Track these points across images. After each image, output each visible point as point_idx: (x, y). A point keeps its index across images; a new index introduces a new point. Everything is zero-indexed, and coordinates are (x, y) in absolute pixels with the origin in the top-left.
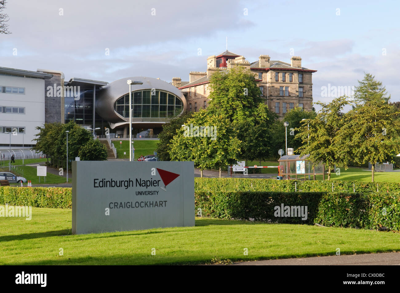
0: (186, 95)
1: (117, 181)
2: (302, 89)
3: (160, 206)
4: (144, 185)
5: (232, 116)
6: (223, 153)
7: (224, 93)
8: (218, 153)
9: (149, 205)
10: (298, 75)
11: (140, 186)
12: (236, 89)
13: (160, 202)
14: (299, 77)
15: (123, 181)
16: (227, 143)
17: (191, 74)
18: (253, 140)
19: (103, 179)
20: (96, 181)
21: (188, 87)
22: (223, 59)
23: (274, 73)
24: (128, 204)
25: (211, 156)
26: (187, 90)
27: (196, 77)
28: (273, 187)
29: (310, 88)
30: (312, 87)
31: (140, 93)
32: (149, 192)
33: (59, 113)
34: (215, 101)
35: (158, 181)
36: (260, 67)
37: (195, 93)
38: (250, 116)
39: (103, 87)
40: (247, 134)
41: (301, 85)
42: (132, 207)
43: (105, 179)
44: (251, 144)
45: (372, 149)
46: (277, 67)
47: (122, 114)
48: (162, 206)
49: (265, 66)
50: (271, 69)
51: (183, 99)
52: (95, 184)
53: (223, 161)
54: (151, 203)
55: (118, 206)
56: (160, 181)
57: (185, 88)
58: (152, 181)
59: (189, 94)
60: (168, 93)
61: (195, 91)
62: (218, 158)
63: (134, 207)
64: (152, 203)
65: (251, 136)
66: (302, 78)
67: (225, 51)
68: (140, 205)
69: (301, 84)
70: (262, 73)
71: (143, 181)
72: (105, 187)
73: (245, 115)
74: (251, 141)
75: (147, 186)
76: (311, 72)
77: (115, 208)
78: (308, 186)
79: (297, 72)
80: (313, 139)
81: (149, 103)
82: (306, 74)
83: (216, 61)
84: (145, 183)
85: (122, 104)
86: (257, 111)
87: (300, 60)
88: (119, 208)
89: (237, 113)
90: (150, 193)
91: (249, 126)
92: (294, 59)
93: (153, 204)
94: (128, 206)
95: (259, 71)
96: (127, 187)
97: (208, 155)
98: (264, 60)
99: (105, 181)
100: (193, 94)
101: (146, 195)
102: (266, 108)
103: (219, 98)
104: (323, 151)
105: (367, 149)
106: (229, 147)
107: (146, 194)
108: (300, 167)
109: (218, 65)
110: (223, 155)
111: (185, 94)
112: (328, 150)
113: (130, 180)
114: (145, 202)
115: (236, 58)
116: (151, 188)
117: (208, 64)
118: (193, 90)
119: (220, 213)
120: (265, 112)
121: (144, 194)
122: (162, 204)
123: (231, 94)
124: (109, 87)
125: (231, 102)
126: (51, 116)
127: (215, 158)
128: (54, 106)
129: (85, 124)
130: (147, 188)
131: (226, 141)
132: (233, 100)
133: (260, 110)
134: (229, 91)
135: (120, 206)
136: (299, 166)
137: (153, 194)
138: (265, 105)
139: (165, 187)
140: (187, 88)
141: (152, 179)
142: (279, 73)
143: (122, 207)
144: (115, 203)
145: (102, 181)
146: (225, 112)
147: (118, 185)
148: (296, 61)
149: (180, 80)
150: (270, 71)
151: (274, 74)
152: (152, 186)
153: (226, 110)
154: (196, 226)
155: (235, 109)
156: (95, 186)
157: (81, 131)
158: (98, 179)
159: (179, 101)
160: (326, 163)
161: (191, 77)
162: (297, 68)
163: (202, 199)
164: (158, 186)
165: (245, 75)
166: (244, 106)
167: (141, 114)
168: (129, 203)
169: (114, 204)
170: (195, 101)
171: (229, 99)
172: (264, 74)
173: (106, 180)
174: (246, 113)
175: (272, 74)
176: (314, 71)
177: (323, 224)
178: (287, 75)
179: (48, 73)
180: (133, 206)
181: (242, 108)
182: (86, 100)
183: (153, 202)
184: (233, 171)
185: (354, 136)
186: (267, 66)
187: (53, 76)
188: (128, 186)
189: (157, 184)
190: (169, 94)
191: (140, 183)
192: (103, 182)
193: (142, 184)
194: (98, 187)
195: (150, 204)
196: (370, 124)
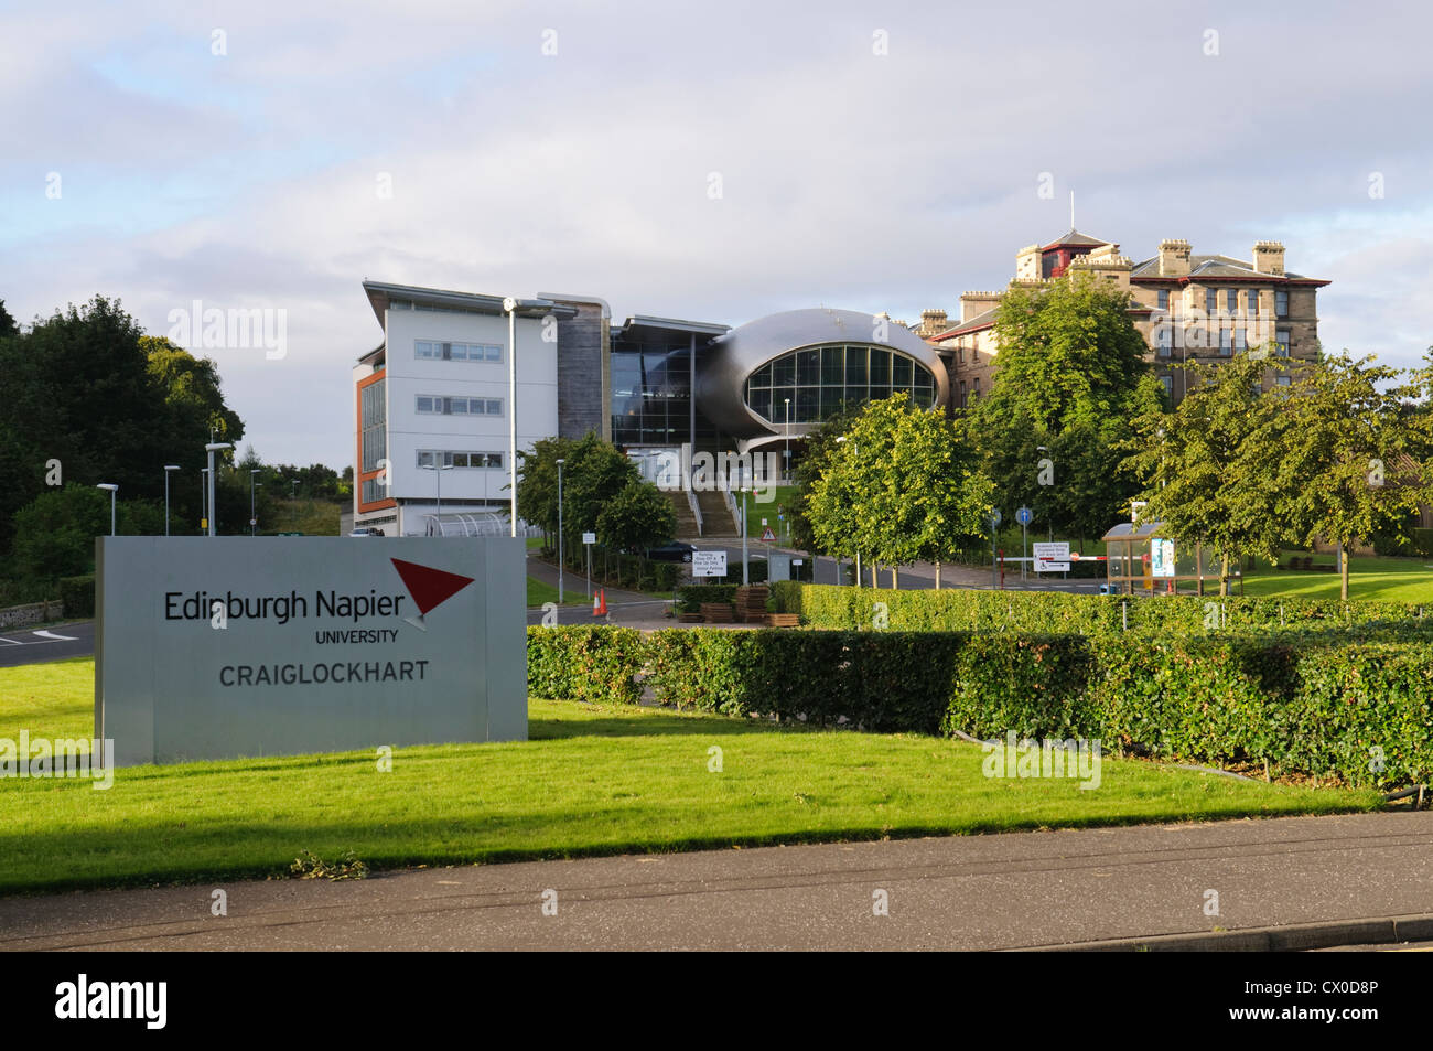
0: (949, 358)
1: (247, 600)
2: (1286, 335)
3: (402, 678)
4: (344, 610)
5: (1060, 413)
6: (942, 521)
7: (1035, 350)
8: (926, 520)
9: (363, 676)
10: (1275, 294)
11: (333, 614)
12: (1072, 337)
13: (402, 663)
14: (1276, 302)
15: (271, 599)
16: (953, 489)
17: (965, 299)
18: (1094, 481)
19: (198, 594)
20: (173, 600)
21: (956, 336)
22: (1060, 257)
23: (1202, 292)
24: (288, 672)
25: (910, 526)
26: (954, 343)
27: (979, 306)
28: (1066, 616)
29: (1312, 333)
30: (1315, 329)
31: (816, 352)
32: (363, 634)
33: (595, 414)
34: (1012, 373)
35: (397, 599)
36: (1162, 273)
37: (975, 351)
38: (1114, 412)
39: (719, 339)
40: (1078, 464)
41: (1283, 324)
42: (302, 681)
43: (204, 593)
44: (1089, 492)
45: (1336, 502)
46: (1210, 273)
47: (765, 414)
48: (411, 677)
49: (1175, 272)
50: (1194, 280)
51: (939, 370)
52: (171, 608)
53: (941, 541)
54: (372, 667)
55: (253, 678)
56: (403, 597)
57: (948, 338)
58: (373, 598)
59: (958, 355)
60: (893, 352)
61: (976, 346)
62: (929, 531)
63: (309, 682)
64: (374, 668)
65: (1090, 470)
66: (1288, 303)
67: (1069, 233)
68: (330, 673)
69: (1284, 322)
70: (1168, 291)
71: (341, 599)
72: (204, 617)
73: (1098, 410)
74: (1090, 484)
75: (357, 613)
76: (1312, 286)
77: (240, 683)
78: (1157, 612)
79: (1271, 286)
80: (1171, 473)
81: (842, 382)
82: (1297, 292)
83: (1040, 261)
84: (349, 606)
85: (765, 385)
86: (1134, 398)
87: (1280, 251)
88: (257, 683)
89: (1074, 407)
90: (364, 636)
91: (1085, 440)
92: (1263, 250)
93: (377, 671)
94: (289, 679)
95: (1159, 287)
96: (283, 619)
97: (898, 525)
98: (1173, 254)
99: (204, 601)
100: (968, 356)
101: (352, 641)
102: (1158, 390)
103: (1022, 363)
104: (1198, 508)
105: (1318, 499)
106: (959, 501)
107: (354, 639)
108: (1161, 556)
109: (1047, 269)
110: (941, 525)
111: (944, 354)
112: (1211, 506)
113: (297, 596)
114: (350, 665)
115: (1093, 251)
116: (370, 622)
117: (1020, 270)
118: (968, 342)
119: (719, 698)
120: (1156, 403)
121: (345, 641)
122: (409, 672)
123: (1057, 353)
124: (733, 339)
125: (1057, 375)
126: (576, 421)
127: (920, 533)
128: (582, 394)
129: (670, 442)
130: (356, 620)
131: (953, 482)
132: (1063, 369)
133: (1141, 397)
134: (1052, 344)
135: (259, 679)
136: (1158, 553)
137: (376, 639)
138: (1157, 381)
139: (421, 618)
140: (953, 337)
141: (373, 592)
142: (1216, 290)
143: (265, 682)
144: (240, 668)
145: (195, 598)
146: (1041, 403)
147: (253, 611)
148: (1268, 255)
149: (943, 316)
150: (1190, 286)
151: (1201, 294)
152: (373, 614)
153: (1042, 397)
154: (532, 738)
155: (1070, 394)
156: (171, 615)
157: (608, 458)
158: (180, 594)
159: (925, 376)
160: (1214, 544)
161: (965, 307)
162: (1271, 276)
163: (675, 653)
164: (397, 613)
165: (1097, 297)
166: (1095, 385)
167: (816, 412)
168: (292, 667)
169: (236, 672)
170: (975, 373)
171: (1051, 365)
172: (1173, 295)
173: (208, 598)
174: (1100, 404)
175: (1195, 294)
176: (1322, 284)
177: (975, 734)
178: (1240, 295)
179: (567, 303)
180: (304, 679)
181: (1089, 390)
182: (673, 378)
183: (377, 664)
184: (1035, 570)
185: (1283, 462)
186: (1183, 270)
187: (577, 312)
188: (287, 615)
189: (392, 609)
190: (895, 355)
191: (330, 605)
192: (197, 602)
193: (340, 607)
194: (181, 618)
195: (367, 672)
196: (1331, 425)
